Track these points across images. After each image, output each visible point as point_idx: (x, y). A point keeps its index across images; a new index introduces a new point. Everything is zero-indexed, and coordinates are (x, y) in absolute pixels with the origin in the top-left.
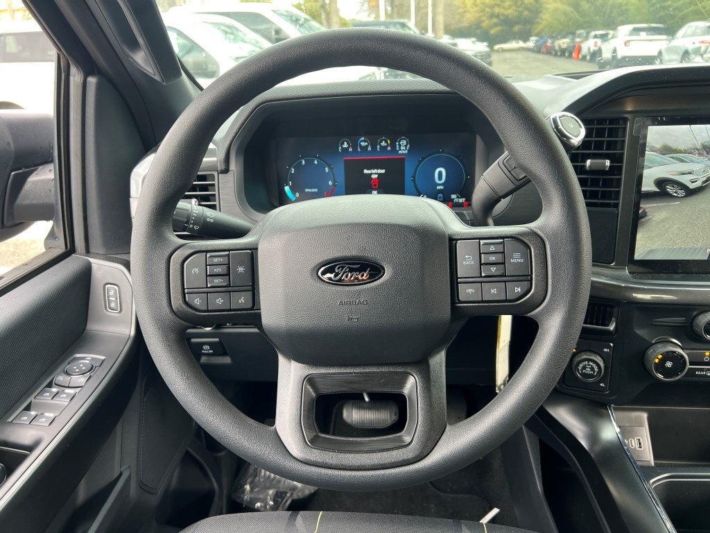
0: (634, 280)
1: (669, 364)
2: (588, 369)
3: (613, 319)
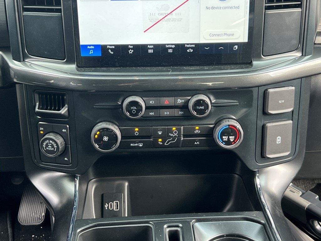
1: (106, 139)
2: (50, 147)
3: (66, 105)
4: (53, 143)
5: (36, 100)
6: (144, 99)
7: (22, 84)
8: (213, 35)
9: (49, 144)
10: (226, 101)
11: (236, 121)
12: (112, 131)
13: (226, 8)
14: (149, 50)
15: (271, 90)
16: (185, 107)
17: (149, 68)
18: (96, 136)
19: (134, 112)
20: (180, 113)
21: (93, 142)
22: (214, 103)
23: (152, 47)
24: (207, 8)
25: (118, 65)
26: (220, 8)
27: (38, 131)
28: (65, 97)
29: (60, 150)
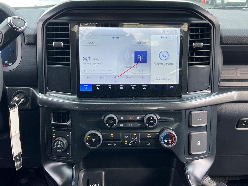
1: (93, 140)
2: (59, 145)
3: (70, 120)
4: (61, 143)
5: (52, 116)
6: (117, 116)
7: (44, 107)
8: (158, 80)
10: (166, 118)
11: (172, 131)
12: (98, 135)
13: (166, 64)
14: (120, 88)
15: (193, 112)
16: (141, 121)
17: (120, 98)
18: (88, 139)
19: (111, 123)
20: (139, 125)
21: (85, 142)
22: (159, 119)
23: (122, 86)
24: (155, 64)
25: (102, 96)
26: (162, 64)
27: (51, 136)
28: (70, 115)
29: (65, 147)
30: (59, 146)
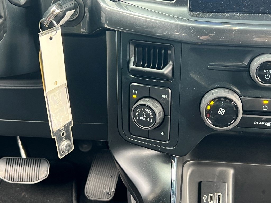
0: (194, 19)
2: (144, 116)
3: (171, 63)
4: (150, 112)
5: (131, 54)
7: (115, 31)
9: (143, 113)
18: (209, 107)
19: (267, 77)
25: (246, 10)
27: (129, 94)
29: (157, 121)
30: (144, 118)
